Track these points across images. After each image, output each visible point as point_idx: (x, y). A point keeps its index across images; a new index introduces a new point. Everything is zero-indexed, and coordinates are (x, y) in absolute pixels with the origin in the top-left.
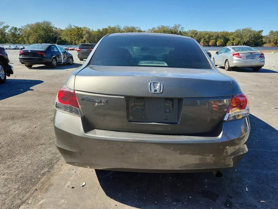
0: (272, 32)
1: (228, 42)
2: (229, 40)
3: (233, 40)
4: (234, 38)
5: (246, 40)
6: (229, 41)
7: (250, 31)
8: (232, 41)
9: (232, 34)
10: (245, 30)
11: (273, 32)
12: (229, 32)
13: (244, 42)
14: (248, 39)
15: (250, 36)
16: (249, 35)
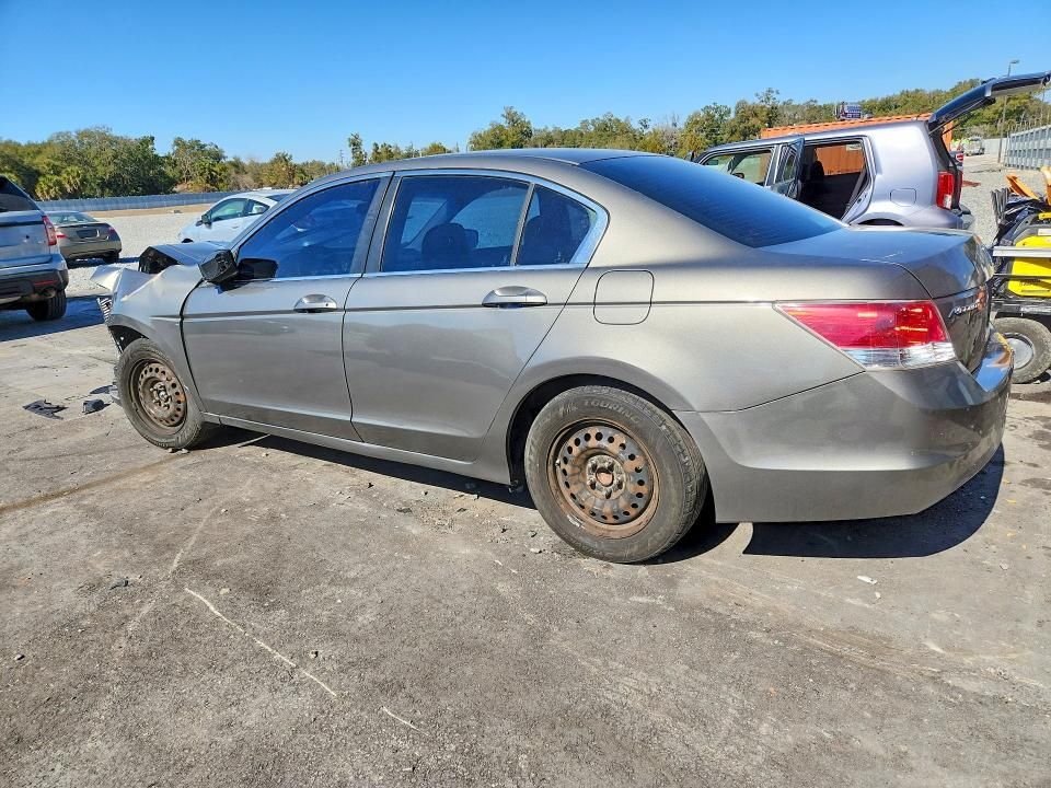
0: (178, 142)
1: (37, 181)
2: (38, 173)
3: (58, 173)
4: (56, 163)
5: (106, 171)
6: (41, 179)
7: (113, 141)
8: (55, 178)
9: (38, 150)
10: (89, 136)
11: (184, 143)
12: (23, 144)
13: (102, 179)
14: (112, 168)
15: (115, 157)
16: (109, 153)
